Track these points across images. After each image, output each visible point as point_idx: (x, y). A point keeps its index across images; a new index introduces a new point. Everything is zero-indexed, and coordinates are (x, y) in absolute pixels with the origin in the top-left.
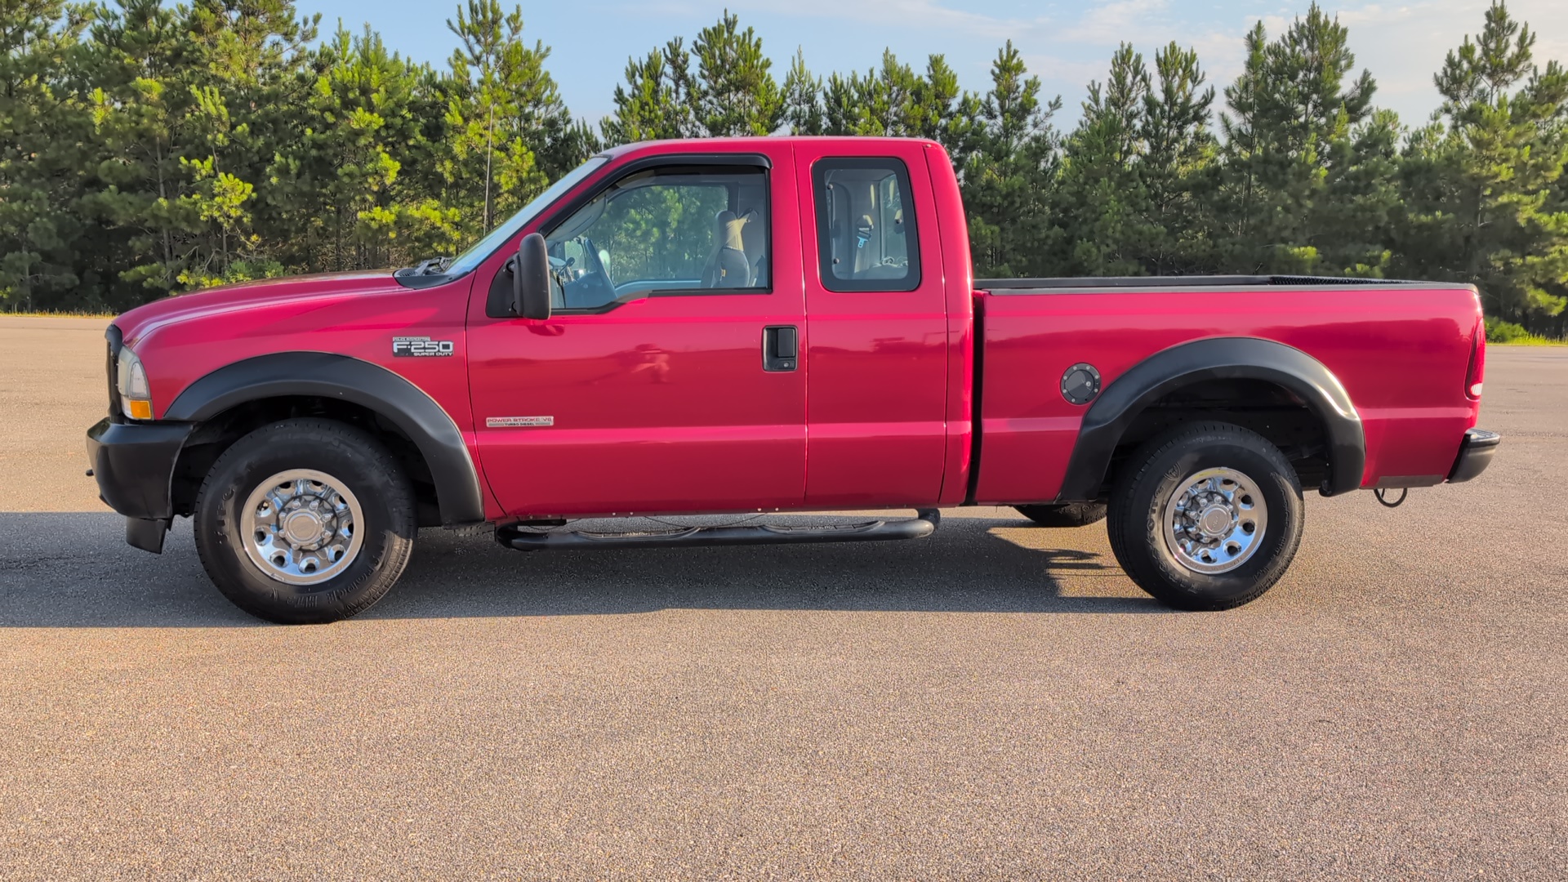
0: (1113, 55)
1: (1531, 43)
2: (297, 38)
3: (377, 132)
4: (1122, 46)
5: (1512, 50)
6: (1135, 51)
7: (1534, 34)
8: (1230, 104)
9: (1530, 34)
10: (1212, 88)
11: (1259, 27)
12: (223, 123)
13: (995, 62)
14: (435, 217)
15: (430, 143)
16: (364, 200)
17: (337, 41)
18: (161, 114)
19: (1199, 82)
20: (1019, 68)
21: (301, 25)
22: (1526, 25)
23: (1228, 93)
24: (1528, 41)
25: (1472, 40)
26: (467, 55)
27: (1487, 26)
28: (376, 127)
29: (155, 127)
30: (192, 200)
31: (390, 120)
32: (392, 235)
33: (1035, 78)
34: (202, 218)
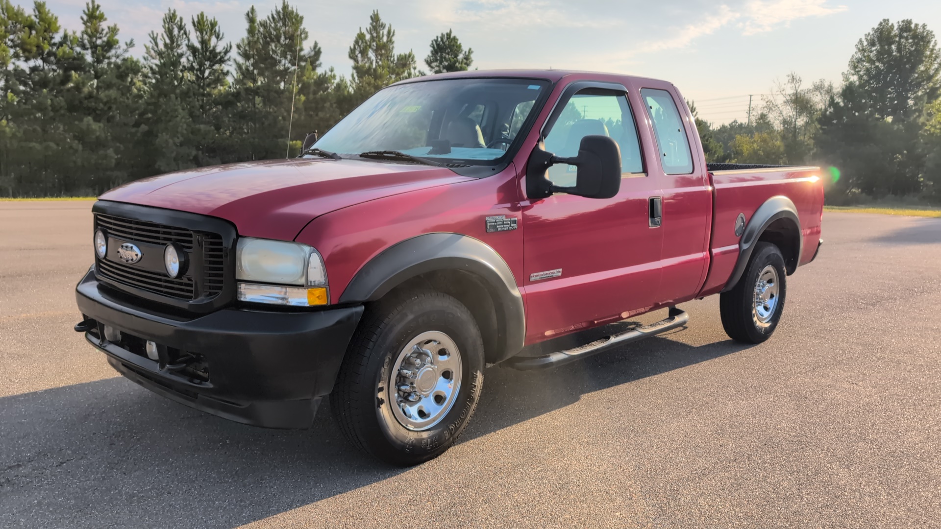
0: (164, 16)
1: (393, 35)
4: (170, 10)
5: (385, 39)
6: (179, 14)
7: (394, 30)
8: (239, 54)
9: (392, 31)
10: (230, 43)
11: (253, 9)
13: (84, 11)
19: (221, 39)
20: (101, 18)
22: (390, 25)
23: (239, 47)
24: (392, 34)
25: (364, 31)
27: (371, 24)
33: (115, 25)
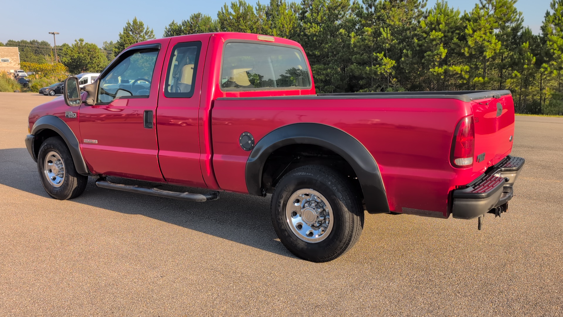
2: (420, 8)
3: (441, 39)
12: (389, 40)
14: (458, 70)
15: (459, 41)
16: (434, 64)
17: (436, 6)
18: (371, 38)
21: (422, 2)
26: (481, 6)
28: (440, 37)
29: (369, 43)
30: (376, 67)
31: (446, 34)
32: (442, 77)
34: (378, 73)
